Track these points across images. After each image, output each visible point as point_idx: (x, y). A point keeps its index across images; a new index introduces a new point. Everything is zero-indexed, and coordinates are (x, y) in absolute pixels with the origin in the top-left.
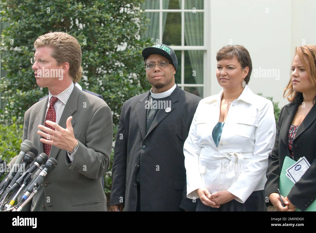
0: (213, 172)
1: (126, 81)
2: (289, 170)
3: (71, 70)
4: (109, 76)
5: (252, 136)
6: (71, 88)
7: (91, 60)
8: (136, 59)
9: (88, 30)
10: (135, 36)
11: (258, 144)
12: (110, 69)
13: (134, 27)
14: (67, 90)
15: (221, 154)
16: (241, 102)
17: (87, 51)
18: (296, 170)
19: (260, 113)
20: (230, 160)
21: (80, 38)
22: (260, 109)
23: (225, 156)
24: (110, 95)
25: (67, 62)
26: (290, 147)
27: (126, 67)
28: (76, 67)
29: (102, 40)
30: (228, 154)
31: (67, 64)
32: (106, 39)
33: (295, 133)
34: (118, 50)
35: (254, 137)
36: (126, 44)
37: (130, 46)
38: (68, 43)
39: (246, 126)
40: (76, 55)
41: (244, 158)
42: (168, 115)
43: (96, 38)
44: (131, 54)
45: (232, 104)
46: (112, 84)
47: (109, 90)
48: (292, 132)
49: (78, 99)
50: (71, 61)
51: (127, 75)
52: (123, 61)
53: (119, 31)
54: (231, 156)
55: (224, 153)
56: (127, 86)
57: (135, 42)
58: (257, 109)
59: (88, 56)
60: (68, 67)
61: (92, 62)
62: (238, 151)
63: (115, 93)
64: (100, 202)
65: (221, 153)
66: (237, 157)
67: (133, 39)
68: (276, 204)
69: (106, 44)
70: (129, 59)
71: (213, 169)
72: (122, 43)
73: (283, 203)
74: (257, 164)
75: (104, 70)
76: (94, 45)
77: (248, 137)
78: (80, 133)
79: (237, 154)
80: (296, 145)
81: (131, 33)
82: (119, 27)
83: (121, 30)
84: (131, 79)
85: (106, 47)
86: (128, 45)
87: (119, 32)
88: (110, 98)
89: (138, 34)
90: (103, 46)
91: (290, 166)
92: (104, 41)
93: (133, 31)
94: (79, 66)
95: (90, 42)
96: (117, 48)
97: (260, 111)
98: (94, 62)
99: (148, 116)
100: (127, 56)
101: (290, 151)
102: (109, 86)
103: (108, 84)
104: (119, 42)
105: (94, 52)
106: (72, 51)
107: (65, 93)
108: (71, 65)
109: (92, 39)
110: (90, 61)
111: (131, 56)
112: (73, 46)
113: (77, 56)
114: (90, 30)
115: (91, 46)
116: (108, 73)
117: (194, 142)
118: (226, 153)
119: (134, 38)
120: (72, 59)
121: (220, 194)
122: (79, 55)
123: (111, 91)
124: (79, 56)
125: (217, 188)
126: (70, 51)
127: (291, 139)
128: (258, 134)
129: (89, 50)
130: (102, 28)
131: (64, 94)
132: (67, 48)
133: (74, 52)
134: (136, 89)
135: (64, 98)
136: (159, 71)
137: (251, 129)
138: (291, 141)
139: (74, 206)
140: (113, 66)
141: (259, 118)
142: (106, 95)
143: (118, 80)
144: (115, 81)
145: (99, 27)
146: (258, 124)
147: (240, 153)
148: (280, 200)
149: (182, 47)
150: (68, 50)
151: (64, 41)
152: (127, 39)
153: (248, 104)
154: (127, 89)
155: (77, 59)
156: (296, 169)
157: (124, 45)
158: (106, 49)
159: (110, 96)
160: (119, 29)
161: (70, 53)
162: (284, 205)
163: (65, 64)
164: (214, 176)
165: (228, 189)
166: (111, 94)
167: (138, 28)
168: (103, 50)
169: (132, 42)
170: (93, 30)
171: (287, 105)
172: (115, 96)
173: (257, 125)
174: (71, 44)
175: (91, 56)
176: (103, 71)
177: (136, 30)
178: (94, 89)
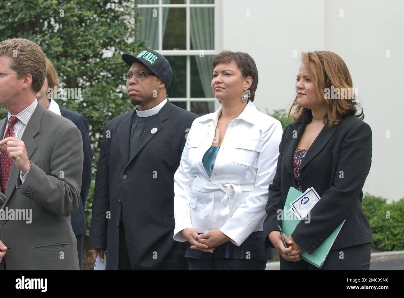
0: (205, 207)
1: (112, 95)
2: (293, 203)
3: (34, 83)
4: (92, 89)
5: (253, 163)
6: (34, 105)
7: (69, 69)
8: (127, 67)
9: (65, 32)
10: (125, 38)
11: (261, 175)
12: (95, 80)
13: (123, 28)
14: (29, 108)
15: (214, 185)
16: (241, 121)
17: (64, 58)
18: (303, 204)
19: (263, 135)
20: (225, 193)
21: (55, 42)
22: (264, 131)
23: (219, 187)
24: (92, 113)
25: (30, 73)
26: (295, 176)
27: (113, 78)
28: (40, 80)
29: (82, 44)
30: (223, 186)
31: (30, 76)
32: (87, 43)
33: (301, 159)
34: (104, 56)
35: (256, 164)
36: (113, 48)
37: (118, 51)
38: (30, 51)
39: (246, 151)
40: (40, 65)
41: (243, 192)
42: (154, 136)
43: (75, 42)
44: (119, 61)
45: (230, 124)
46: (95, 99)
47: (91, 107)
48: (297, 157)
49: (42, 119)
50: (34, 72)
51: (114, 89)
52: (109, 71)
53: (104, 32)
54: (226, 188)
55: (218, 183)
56: (114, 101)
57: (125, 46)
58: (261, 131)
59: (65, 65)
60: (30, 80)
61: (70, 72)
62: (235, 182)
63: (98, 110)
64: (69, 244)
65: (215, 183)
66: (233, 190)
67: (123, 43)
68: (277, 244)
69: (88, 49)
70: (116, 68)
71: (205, 203)
72: (109, 48)
73: (286, 243)
74: (258, 198)
75: (87, 81)
76: (72, 51)
77: (248, 165)
78: (43, 159)
79: (234, 186)
80: (304, 174)
81: (119, 36)
82: (103, 28)
83: (107, 32)
84: (120, 92)
85: (87, 54)
86: (116, 50)
87: (105, 35)
88: (92, 117)
89: (129, 37)
90: (83, 51)
91: (296, 199)
92: (85, 45)
93: (122, 32)
94: (44, 79)
95: (68, 47)
96: (102, 54)
97: (265, 133)
98: (73, 72)
99: (132, 140)
100: (114, 64)
101: (296, 181)
102: (91, 101)
103: (90, 99)
104: (105, 46)
105: (72, 60)
106: (35, 61)
107: (26, 111)
108: (34, 77)
109: (69, 43)
110: (67, 70)
111: (119, 64)
112: (36, 54)
113: (41, 67)
114: (67, 32)
115: (69, 51)
116: (91, 86)
117: (186, 171)
118: (220, 184)
119: (124, 41)
120: (36, 70)
121: (211, 234)
122: (43, 65)
123: (94, 109)
124: (43, 67)
125: (209, 226)
126: (32, 61)
127: (296, 166)
128: (261, 161)
129: (66, 57)
130: (83, 29)
131: (26, 113)
132: (29, 58)
133: (37, 61)
134: (126, 106)
135: (25, 118)
136: (134, 84)
137: (252, 155)
138: (296, 169)
139: (36, 249)
140: (98, 76)
141: (262, 141)
142: (87, 114)
143: (103, 94)
144: (99, 96)
145: (78, 29)
146: (261, 149)
147: (239, 184)
148: (282, 240)
149: (188, 52)
150: (29, 60)
151: (25, 49)
152: (115, 42)
153: (250, 125)
154: (114, 105)
155: (41, 70)
156: (303, 202)
157: (111, 50)
158: (87, 55)
159: (93, 115)
160: (104, 31)
161: (32, 63)
162: (287, 245)
163: (27, 76)
164: (206, 212)
165: (220, 228)
166: (94, 112)
167: (128, 29)
168: (83, 57)
169: (121, 47)
170: (71, 32)
171: (292, 124)
172: (99, 114)
173: (259, 151)
174: (34, 52)
175: (67, 65)
176: (84, 82)
177: (126, 31)
178: (73, 106)
